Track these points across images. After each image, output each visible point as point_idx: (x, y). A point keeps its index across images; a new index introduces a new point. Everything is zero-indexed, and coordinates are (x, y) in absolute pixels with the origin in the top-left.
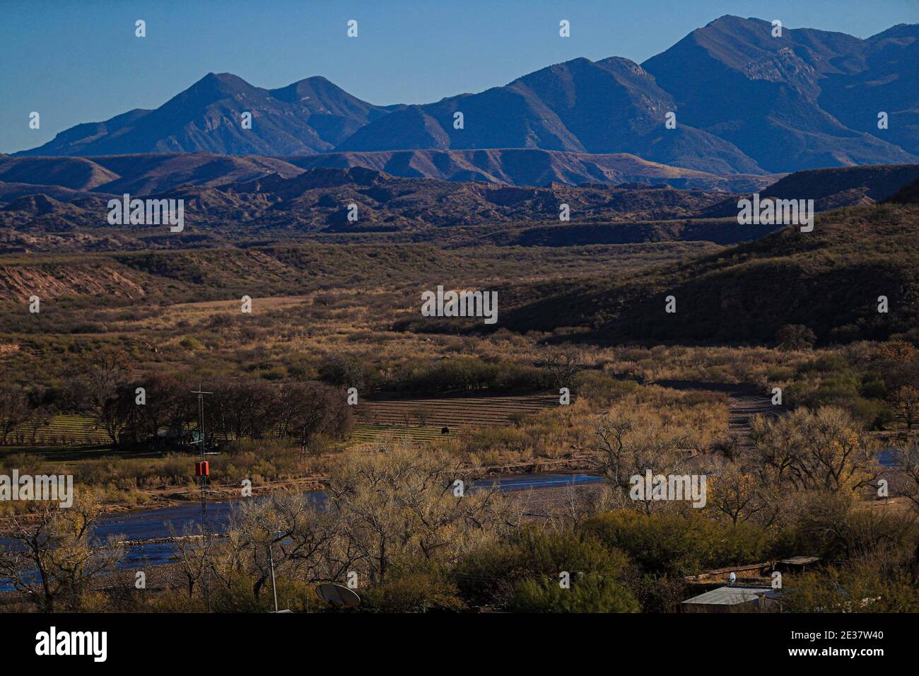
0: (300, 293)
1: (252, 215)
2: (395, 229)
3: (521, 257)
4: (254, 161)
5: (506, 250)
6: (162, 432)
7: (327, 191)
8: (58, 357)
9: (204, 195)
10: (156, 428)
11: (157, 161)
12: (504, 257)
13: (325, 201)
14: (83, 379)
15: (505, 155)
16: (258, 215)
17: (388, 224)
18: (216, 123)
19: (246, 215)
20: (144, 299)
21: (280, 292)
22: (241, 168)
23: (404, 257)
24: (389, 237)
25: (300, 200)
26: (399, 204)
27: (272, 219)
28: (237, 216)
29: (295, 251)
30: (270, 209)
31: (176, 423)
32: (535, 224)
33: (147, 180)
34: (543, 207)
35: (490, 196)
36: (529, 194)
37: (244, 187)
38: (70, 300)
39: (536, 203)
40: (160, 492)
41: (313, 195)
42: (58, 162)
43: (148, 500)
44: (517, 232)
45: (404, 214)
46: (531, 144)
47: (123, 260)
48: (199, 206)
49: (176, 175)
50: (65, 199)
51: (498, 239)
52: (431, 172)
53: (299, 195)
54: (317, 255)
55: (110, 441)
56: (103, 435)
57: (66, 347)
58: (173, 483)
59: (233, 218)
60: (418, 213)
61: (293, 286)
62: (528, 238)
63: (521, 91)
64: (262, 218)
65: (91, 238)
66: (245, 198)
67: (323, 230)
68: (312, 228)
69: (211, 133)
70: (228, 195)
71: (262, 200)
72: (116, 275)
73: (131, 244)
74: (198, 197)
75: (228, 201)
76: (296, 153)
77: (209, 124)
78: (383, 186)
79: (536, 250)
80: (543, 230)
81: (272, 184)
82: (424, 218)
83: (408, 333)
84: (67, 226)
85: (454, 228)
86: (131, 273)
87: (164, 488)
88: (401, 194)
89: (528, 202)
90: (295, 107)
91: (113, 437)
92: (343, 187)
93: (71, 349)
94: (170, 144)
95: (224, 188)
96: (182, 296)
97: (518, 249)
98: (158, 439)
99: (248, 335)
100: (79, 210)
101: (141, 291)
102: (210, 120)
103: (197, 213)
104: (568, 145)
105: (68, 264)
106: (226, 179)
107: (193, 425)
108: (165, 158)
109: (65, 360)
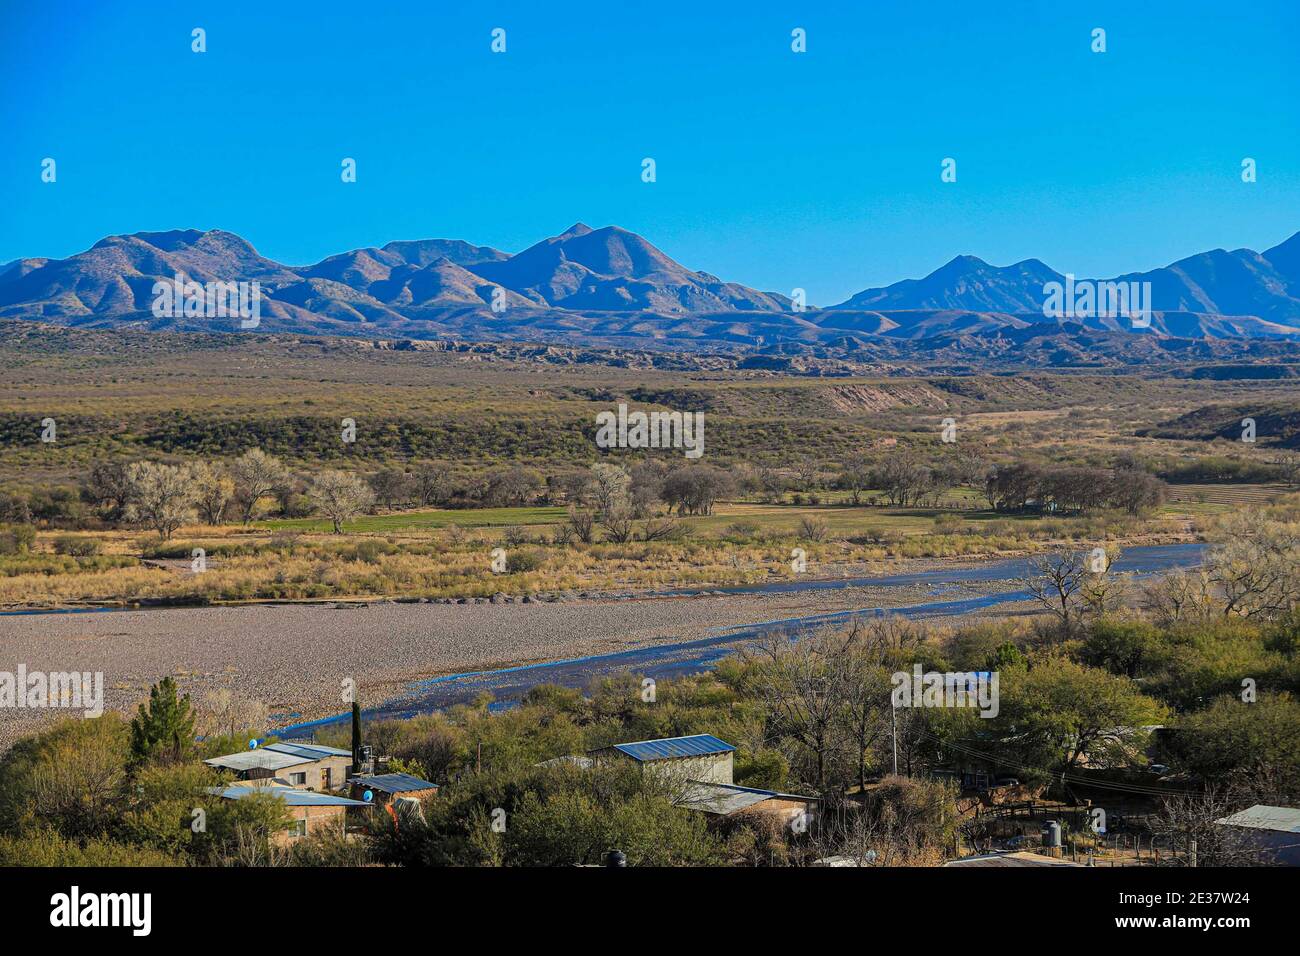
0: (1054, 408)
1: (995, 354)
2: (1100, 365)
3: (1197, 387)
4: (993, 317)
5: (1182, 382)
6: (1028, 502)
7: (1048, 338)
8: (924, 448)
9: (962, 339)
10: (1025, 498)
11: (926, 316)
12: (1185, 386)
13: (1047, 345)
14: (954, 464)
15: (1167, 316)
16: (1000, 353)
17: (1095, 362)
18: (963, 290)
19: (992, 353)
20: (948, 410)
21: (1040, 408)
22: (985, 321)
23: (1119, 385)
24: (1098, 371)
25: (1029, 344)
26: (1098, 349)
27: (1010, 356)
28: (986, 354)
29: (1044, 379)
30: (1008, 350)
31: (1039, 496)
32: (1199, 365)
33: (920, 328)
34: (1201, 352)
35: (1161, 343)
36: (1189, 343)
37: (990, 334)
38: (899, 409)
39: (1195, 350)
40: (1044, 543)
41: (1038, 340)
42: (856, 314)
43: (1041, 549)
44: (1190, 369)
45: (1104, 355)
46: (1183, 309)
47: (931, 382)
48: (959, 347)
49: (939, 325)
50: (865, 340)
51: (1176, 374)
52: (1115, 327)
53: (1028, 341)
54: (1060, 383)
55: (991, 507)
56: (985, 504)
57: (928, 442)
58: (1054, 537)
59: (983, 355)
60: (1113, 355)
61: (1047, 404)
62: (1198, 374)
63: (1177, 271)
64: (1003, 356)
65: (892, 367)
66: (990, 342)
67: (1048, 365)
68: (1039, 363)
69: (960, 297)
70: (979, 339)
71: (1002, 344)
72: (929, 393)
73: (920, 372)
74: (958, 341)
75: (979, 344)
76: (1018, 312)
77: (958, 290)
78: (1086, 335)
79: (1206, 382)
80: (1207, 368)
81: (1008, 332)
82: (1118, 358)
83: (1149, 438)
84: (871, 358)
85: (1142, 366)
86: (938, 391)
87: (1048, 540)
88: (1099, 341)
89: (1189, 348)
90: (1017, 279)
91: (992, 504)
92: (1059, 335)
93: (932, 443)
94: (930, 303)
95: (975, 335)
96: (973, 408)
97: (1192, 381)
98: (1027, 507)
99: (1038, 437)
100: (875, 347)
101: (946, 404)
102: (959, 287)
103: (958, 352)
104: (1209, 310)
105: (897, 385)
106: (974, 329)
107: (1050, 498)
108: (931, 313)
109: (928, 450)
